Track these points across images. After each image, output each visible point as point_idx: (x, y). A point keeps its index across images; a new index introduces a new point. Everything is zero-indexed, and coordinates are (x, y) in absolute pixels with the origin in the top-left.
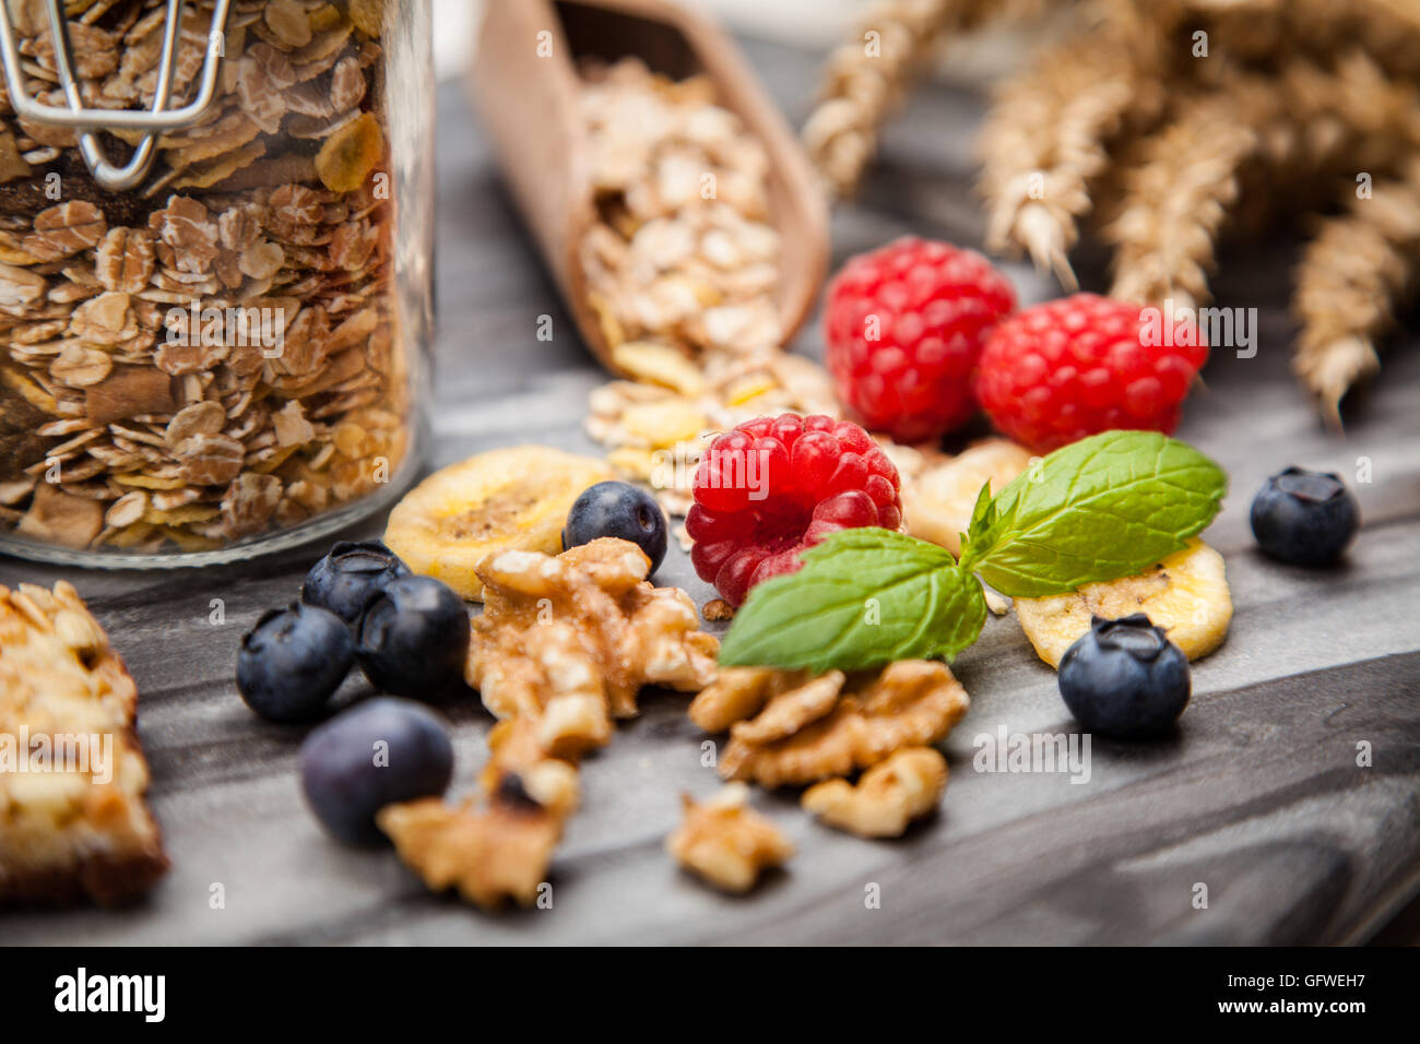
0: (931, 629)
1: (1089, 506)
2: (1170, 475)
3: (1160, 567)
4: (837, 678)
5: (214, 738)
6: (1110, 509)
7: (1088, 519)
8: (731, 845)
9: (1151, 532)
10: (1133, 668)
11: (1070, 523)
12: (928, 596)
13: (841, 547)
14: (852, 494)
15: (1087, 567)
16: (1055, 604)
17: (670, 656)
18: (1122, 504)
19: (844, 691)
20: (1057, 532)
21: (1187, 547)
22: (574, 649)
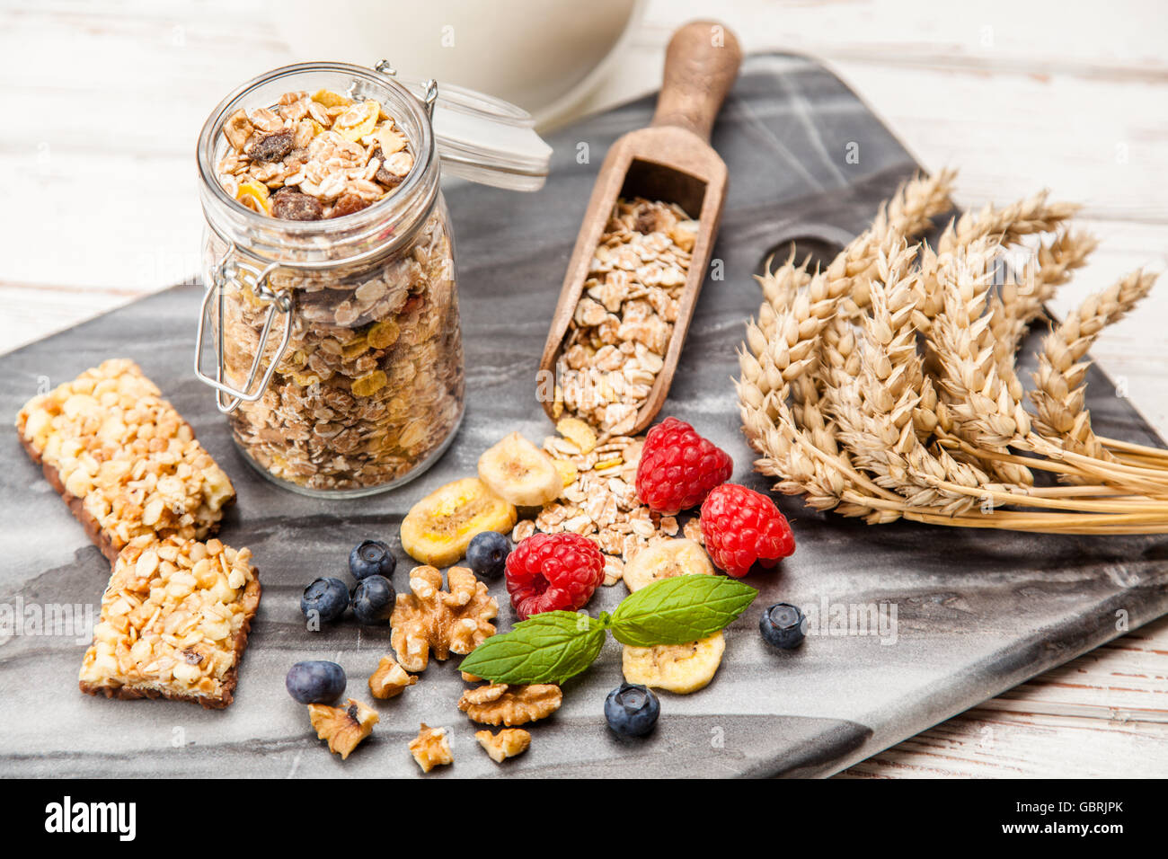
0: (556, 670)
1: (663, 616)
2: (712, 603)
3: (696, 643)
4: (505, 686)
5: (290, 622)
6: (672, 618)
7: (661, 621)
8: (425, 756)
9: (691, 629)
10: (624, 715)
11: (653, 621)
12: (561, 654)
13: (535, 623)
14: (561, 590)
15: (657, 639)
16: (640, 651)
17: (458, 647)
18: (679, 617)
19: (506, 691)
20: (646, 623)
21: (709, 637)
22: (419, 636)
